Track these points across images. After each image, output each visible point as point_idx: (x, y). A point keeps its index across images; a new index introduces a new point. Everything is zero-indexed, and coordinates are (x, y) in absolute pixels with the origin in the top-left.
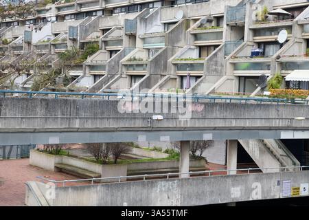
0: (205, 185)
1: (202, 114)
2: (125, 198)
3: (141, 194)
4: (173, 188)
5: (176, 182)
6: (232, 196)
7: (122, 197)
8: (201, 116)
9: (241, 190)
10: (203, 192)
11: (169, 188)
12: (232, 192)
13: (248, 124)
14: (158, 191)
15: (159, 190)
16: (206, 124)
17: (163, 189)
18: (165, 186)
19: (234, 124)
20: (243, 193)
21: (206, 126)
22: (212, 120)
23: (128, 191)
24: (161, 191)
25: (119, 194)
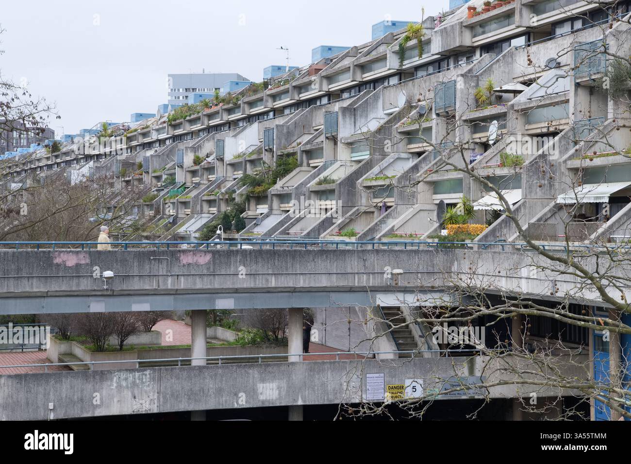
0: (204, 378)
1: (208, 269)
2: (52, 397)
3: (82, 391)
4: (143, 383)
5: (148, 372)
6: (262, 398)
7: (46, 395)
8: (205, 272)
9: (279, 388)
10: (202, 390)
11: (134, 383)
12: (260, 390)
13: (302, 282)
14: (114, 387)
15: (115, 385)
16: (217, 283)
17: (124, 384)
18: (126, 379)
19: (273, 283)
20: (283, 393)
21: (217, 286)
22: (228, 277)
23: (58, 385)
24: (119, 386)
25: (41, 389)
